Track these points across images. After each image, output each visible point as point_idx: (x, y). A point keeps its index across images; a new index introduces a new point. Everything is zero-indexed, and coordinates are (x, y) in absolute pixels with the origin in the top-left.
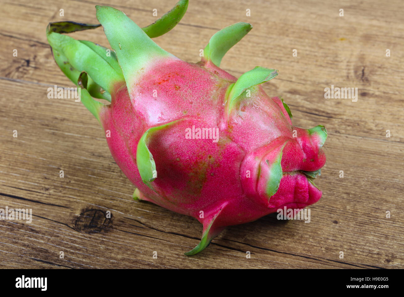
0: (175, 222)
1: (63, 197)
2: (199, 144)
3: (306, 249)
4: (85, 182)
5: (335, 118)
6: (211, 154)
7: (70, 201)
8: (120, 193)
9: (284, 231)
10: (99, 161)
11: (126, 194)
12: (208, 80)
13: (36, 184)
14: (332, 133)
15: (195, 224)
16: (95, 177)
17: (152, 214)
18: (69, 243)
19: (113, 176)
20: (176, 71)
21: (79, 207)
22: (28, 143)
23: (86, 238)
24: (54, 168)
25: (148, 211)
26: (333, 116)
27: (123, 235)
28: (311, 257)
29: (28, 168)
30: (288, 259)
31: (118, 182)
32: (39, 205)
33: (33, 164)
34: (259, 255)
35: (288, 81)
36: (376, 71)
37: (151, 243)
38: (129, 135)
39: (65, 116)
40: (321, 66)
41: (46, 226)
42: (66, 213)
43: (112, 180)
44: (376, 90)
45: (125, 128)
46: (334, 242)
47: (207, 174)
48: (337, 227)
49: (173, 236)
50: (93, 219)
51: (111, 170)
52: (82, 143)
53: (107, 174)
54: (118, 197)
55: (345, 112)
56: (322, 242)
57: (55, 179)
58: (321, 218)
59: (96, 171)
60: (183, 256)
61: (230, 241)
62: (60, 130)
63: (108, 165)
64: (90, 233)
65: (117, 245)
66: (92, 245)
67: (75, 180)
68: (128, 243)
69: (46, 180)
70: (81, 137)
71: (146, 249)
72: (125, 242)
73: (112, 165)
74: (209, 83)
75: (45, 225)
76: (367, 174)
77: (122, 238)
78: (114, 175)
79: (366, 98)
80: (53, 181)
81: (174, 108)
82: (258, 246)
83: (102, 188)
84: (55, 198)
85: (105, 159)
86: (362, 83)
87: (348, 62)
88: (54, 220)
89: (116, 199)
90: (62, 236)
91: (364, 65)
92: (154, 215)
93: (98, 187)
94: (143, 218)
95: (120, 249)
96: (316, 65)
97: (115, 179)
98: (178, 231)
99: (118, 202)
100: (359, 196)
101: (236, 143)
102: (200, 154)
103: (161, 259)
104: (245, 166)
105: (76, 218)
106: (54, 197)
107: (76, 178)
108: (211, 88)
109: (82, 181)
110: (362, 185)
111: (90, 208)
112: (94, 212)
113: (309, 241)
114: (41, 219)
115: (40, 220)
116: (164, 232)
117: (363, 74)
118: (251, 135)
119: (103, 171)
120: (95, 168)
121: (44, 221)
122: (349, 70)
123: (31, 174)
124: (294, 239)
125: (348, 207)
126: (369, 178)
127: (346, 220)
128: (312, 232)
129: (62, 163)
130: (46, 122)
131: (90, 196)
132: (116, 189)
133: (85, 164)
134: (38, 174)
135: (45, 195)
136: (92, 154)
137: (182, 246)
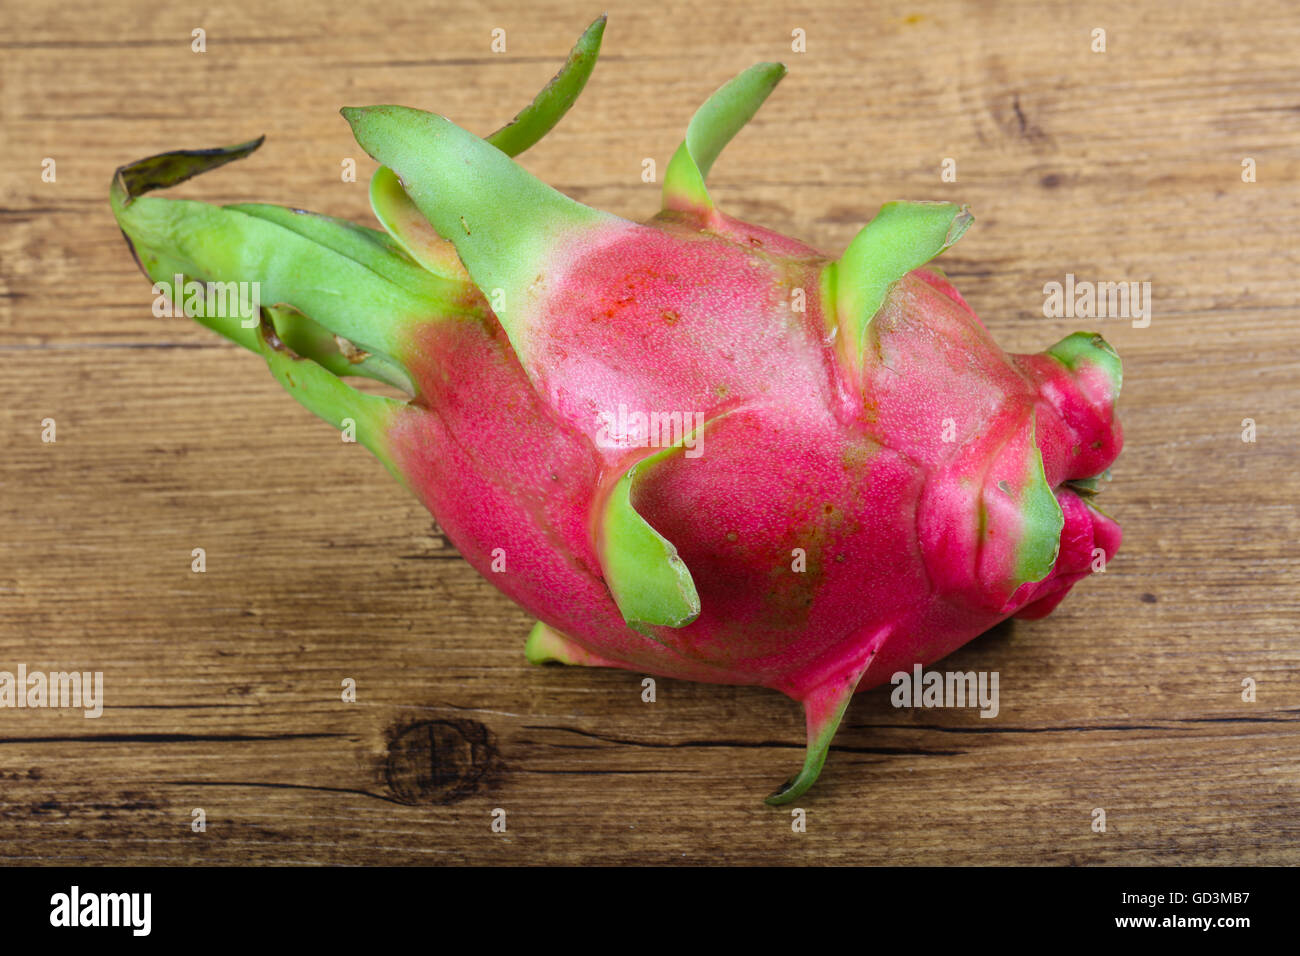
0: (685, 707)
1: (307, 703)
2: (788, 477)
3: (1105, 703)
4: (350, 640)
5: (1000, 273)
6: (832, 501)
7: (333, 711)
8: (474, 652)
9: (1016, 659)
10: (361, 562)
11: (493, 651)
12: (747, 272)
13: (202, 681)
14: (1012, 322)
15: (744, 700)
16: (373, 616)
17: (604, 698)
18: (400, 849)
19: (425, 602)
20: (644, 263)
21: (371, 726)
22: (108, 550)
23: (444, 819)
24: (231, 616)
25: (586, 690)
26: (991, 267)
27: (551, 786)
28: (1133, 723)
29: (150, 631)
30: (1071, 746)
31: (451, 616)
32: (246, 747)
33: (159, 616)
34: (979, 752)
35: (811, 184)
36: (1055, 101)
37: (644, 789)
38: (542, 489)
39: (183, 438)
40: (887, 117)
41: (302, 812)
42: (343, 753)
43: (428, 615)
44: (1081, 161)
45: (522, 471)
46: (1173, 661)
47: (826, 561)
48: (1160, 614)
49: (698, 752)
50: (434, 753)
51: (412, 584)
52: (278, 513)
53: (404, 598)
54: (475, 667)
55: (1019, 248)
56: (1142, 670)
57: (253, 651)
58: (1103, 596)
59: (367, 598)
60: (760, 808)
61: (876, 730)
62: (188, 488)
63: (392, 568)
64: (447, 801)
65: (549, 819)
66: (472, 838)
67: (314, 640)
68: (578, 807)
69: (227, 660)
70: (266, 496)
71: (641, 813)
72: (566, 806)
73: (404, 564)
74: (756, 281)
75: (297, 808)
76: (1169, 427)
77: (551, 796)
78: (427, 596)
79: (1063, 191)
80: (250, 658)
81: (683, 385)
82: (965, 726)
83: (410, 649)
84: (282, 714)
85: (375, 553)
86: (1030, 148)
87: (961, 88)
88: (317, 785)
89: (470, 674)
90: (368, 831)
91: (1012, 87)
92: (611, 697)
93: (399, 647)
94: (580, 715)
95: (562, 830)
96: (871, 116)
97: (434, 608)
98: (705, 733)
99: (482, 681)
100: (1178, 500)
101: (896, 449)
102: (797, 507)
103: (700, 834)
104: (932, 512)
105: (381, 763)
106: (278, 710)
107: (314, 632)
108: (767, 295)
109: (338, 640)
110: (1170, 467)
111: (407, 720)
112: (424, 730)
113: (1103, 676)
114: (275, 790)
115: (275, 797)
116: (667, 746)
117: (1022, 118)
118: (929, 415)
119: (388, 592)
120: (357, 587)
121: (288, 796)
122: (974, 112)
123: (171, 650)
124: (1054, 678)
125: (1163, 544)
126: (1182, 438)
127: (1176, 586)
128: (1096, 645)
129: (250, 594)
130: (135, 471)
131: (387, 683)
132: (456, 640)
133: (321, 580)
134: (193, 646)
135: (248, 710)
136: (327, 544)
137: (741, 777)
